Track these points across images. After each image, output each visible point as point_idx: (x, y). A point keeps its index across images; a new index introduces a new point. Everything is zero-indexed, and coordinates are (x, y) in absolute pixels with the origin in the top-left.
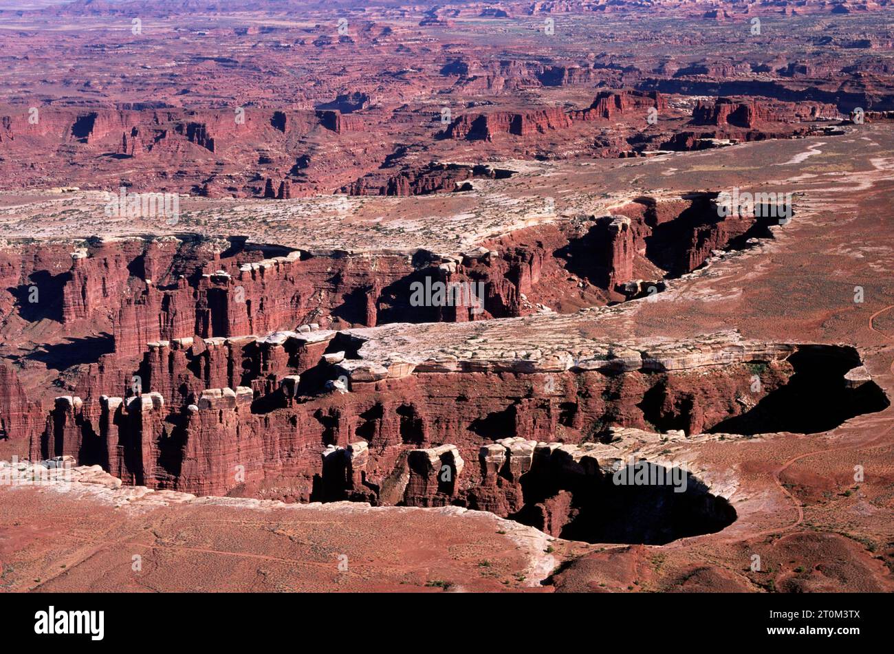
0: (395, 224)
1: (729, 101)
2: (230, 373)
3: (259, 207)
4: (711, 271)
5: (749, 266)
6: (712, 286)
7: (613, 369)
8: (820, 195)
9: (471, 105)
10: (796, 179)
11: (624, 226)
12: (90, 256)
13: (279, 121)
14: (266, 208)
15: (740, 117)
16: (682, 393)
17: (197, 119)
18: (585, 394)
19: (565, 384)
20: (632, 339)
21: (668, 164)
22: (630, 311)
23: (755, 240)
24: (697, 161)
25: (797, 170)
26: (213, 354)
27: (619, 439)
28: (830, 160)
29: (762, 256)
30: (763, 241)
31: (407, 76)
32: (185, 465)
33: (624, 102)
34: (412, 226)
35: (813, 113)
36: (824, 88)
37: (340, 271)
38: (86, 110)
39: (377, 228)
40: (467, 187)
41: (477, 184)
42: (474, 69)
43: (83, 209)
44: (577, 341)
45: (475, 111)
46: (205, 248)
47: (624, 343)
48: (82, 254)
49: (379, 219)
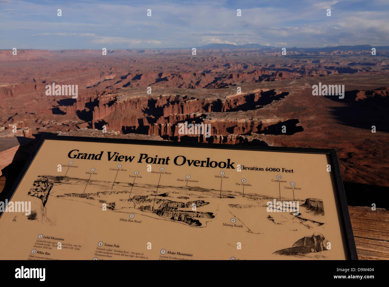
0: (214, 94)
1: (279, 72)
3: (190, 90)
4: (272, 104)
5: (280, 103)
6: (272, 107)
7: (253, 123)
8: (294, 90)
9: (230, 72)
10: (290, 87)
11: (257, 95)
12: (160, 98)
13: (195, 74)
14: (191, 91)
15: (281, 75)
16: (265, 127)
17: (180, 74)
18: (247, 126)
19: (243, 124)
20: (256, 116)
21: (266, 84)
22: (256, 111)
23: (281, 98)
24: (272, 83)
25: (290, 85)
26: (180, 117)
27: (252, 135)
28: (297, 84)
29: (282, 101)
30: (283, 99)
31: (219, 67)
33: (259, 72)
34: (217, 94)
35: (295, 74)
36: (297, 70)
37: (204, 102)
38: (161, 72)
39: (211, 94)
40: (228, 87)
41: (230, 87)
42: (231, 65)
43: (159, 90)
44: (246, 116)
45: (231, 73)
46: (180, 98)
47: (255, 117)
48: (159, 98)
49: (211, 93)
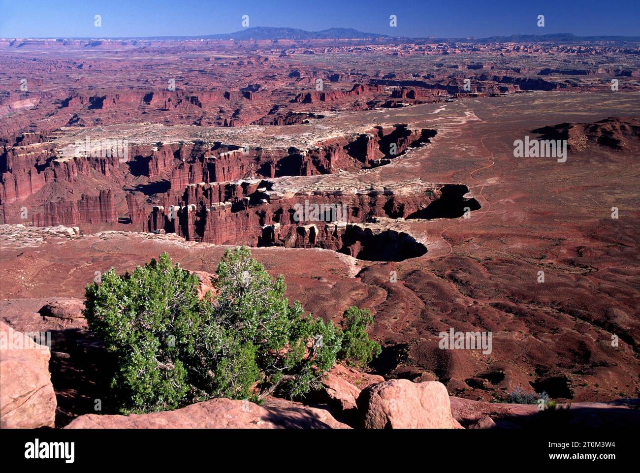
0: (280, 137)
1: (406, 89)
2: (220, 196)
3: (225, 130)
4: (408, 156)
5: (422, 153)
6: (408, 161)
7: (373, 194)
8: (447, 126)
9: (303, 89)
10: (436, 119)
11: (371, 138)
12: (158, 150)
13: (227, 95)
14: (227, 131)
15: (411, 95)
16: (400, 203)
17: (194, 95)
18: (362, 204)
19: (354, 200)
20: (380, 182)
21: (386, 113)
22: (378, 171)
23: (423, 143)
24: (397, 112)
25: (436, 116)
26: (213, 189)
27: (379, 221)
28: (449, 112)
29: (426, 149)
30: (427, 144)
31: (276, 77)
32: (205, 233)
33: (365, 88)
34: (287, 137)
35: (438, 94)
36: (442, 84)
37: (259, 156)
38: (149, 91)
39: (273, 138)
40: (307, 122)
41: (311, 120)
42: (302, 75)
43: (154, 131)
44: (358, 183)
45: (306, 92)
46: (204, 147)
47: (377, 184)
48: (156, 149)
49: (273, 135)
